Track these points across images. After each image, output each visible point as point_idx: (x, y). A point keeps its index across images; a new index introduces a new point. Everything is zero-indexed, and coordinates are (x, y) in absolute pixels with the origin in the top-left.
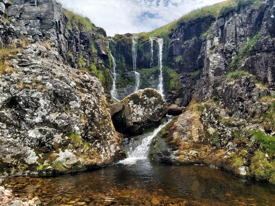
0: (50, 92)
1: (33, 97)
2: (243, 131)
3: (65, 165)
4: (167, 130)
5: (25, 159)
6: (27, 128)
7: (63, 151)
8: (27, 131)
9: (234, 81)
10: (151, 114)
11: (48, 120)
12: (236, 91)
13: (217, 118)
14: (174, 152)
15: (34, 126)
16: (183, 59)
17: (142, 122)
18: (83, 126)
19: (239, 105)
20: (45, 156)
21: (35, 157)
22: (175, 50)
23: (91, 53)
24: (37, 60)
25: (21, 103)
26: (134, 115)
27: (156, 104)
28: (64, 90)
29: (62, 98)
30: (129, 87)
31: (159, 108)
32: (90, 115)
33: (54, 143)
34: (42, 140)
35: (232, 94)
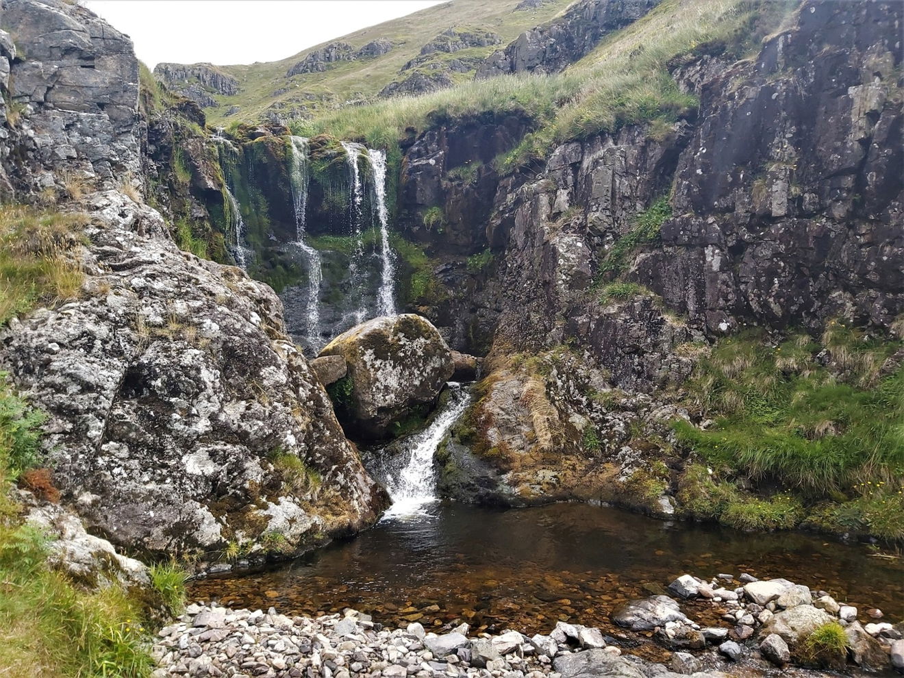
0: (214, 346)
1: (188, 366)
2: (648, 419)
3: (289, 537)
4: (471, 423)
5: (196, 534)
6: (179, 451)
7: (278, 503)
8: (180, 458)
9: (616, 306)
10: (417, 383)
11: (226, 423)
12: (626, 330)
13: (583, 390)
14: (503, 476)
15: (193, 443)
16: (444, 218)
17: (397, 407)
18: (303, 431)
19: (633, 363)
20: (232, 519)
21: (215, 524)
22: (421, 190)
23: (175, 186)
24: (141, 246)
25: (158, 383)
26: (378, 388)
27: (428, 356)
28: (246, 339)
29: (243, 362)
30: (292, 293)
31: (436, 366)
32: (312, 402)
33: (251, 484)
34: (219, 480)
35: (614, 335)
